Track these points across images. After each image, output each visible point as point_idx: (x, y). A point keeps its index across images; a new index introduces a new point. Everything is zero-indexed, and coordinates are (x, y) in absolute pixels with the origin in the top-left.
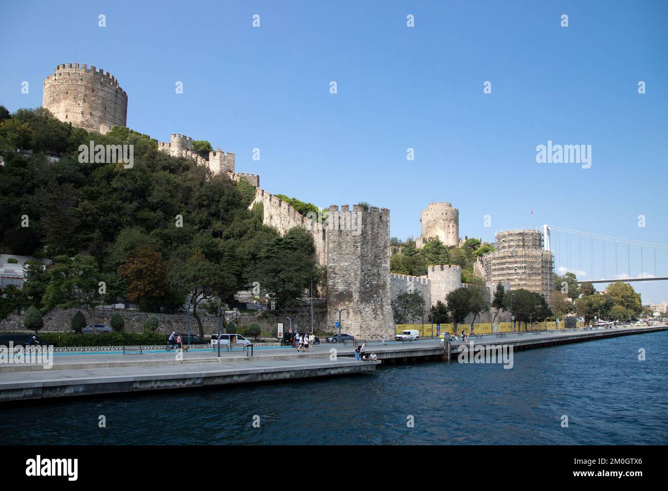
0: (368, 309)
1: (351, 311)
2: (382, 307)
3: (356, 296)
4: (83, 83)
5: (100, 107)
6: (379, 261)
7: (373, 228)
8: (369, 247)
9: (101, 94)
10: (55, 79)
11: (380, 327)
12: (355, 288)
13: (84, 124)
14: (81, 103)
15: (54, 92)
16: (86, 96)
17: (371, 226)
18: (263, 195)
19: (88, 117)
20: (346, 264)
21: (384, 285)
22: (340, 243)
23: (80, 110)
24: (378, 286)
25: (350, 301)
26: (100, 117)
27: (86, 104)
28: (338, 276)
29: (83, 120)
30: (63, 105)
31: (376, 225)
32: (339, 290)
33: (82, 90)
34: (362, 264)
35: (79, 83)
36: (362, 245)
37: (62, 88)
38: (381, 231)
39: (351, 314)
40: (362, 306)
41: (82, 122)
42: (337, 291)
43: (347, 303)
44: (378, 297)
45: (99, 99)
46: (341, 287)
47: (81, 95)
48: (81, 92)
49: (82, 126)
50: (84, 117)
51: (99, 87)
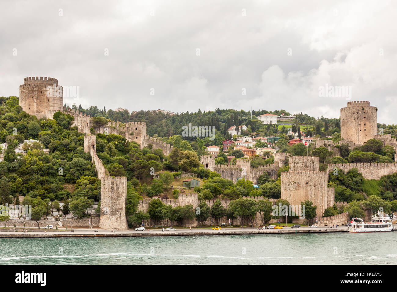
0: (113, 218)
1: (107, 218)
2: (120, 217)
3: (109, 213)
4: (36, 89)
5: (46, 101)
6: (119, 199)
7: (117, 185)
8: (115, 193)
9: (45, 93)
10: (23, 88)
11: (119, 225)
12: (109, 210)
13: (38, 111)
14: (35, 100)
15: (23, 95)
16: (38, 96)
17: (116, 185)
19: (40, 107)
20: (106, 200)
21: (121, 209)
22: (104, 192)
23: (35, 104)
24: (119, 209)
27: (38, 100)
28: (103, 205)
29: (37, 109)
30: (27, 102)
31: (118, 184)
33: (36, 93)
34: (111, 200)
35: (34, 89)
36: (111, 193)
37: (27, 92)
38: (120, 186)
39: (107, 220)
40: (111, 217)
42: (103, 211)
43: (106, 216)
44: (119, 213)
45: (44, 97)
47: (35, 96)
48: (35, 94)
49: (37, 113)
50: (38, 108)
51: (44, 89)
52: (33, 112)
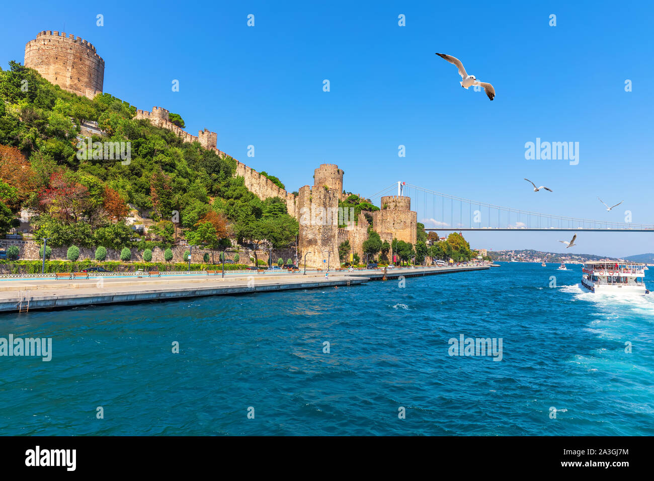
1: (316, 251)
2: (333, 249)
3: (319, 242)
4: (72, 52)
5: (87, 74)
9: (87, 63)
10: (44, 44)
12: (319, 237)
13: (72, 87)
14: (70, 69)
15: (43, 55)
16: (74, 63)
18: (245, 168)
19: (76, 81)
23: (69, 74)
24: (331, 236)
25: (316, 245)
26: (85, 82)
27: (75, 70)
29: (72, 84)
30: (52, 68)
32: (310, 238)
33: (72, 58)
35: (69, 51)
37: (52, 53)
38: (334, 203)
39: (317, 253)
40: (323, 248)
41: (71, 85)
42: (307, 238)
43: (314, 246)
44: (331, 243)
45: (85, 67)
46: (310, 236)
47: (70, 62)
48: (70, 59)
49: (71, 88)
50: (73, 81)
51: (86, 56)
52: (65, 86)
